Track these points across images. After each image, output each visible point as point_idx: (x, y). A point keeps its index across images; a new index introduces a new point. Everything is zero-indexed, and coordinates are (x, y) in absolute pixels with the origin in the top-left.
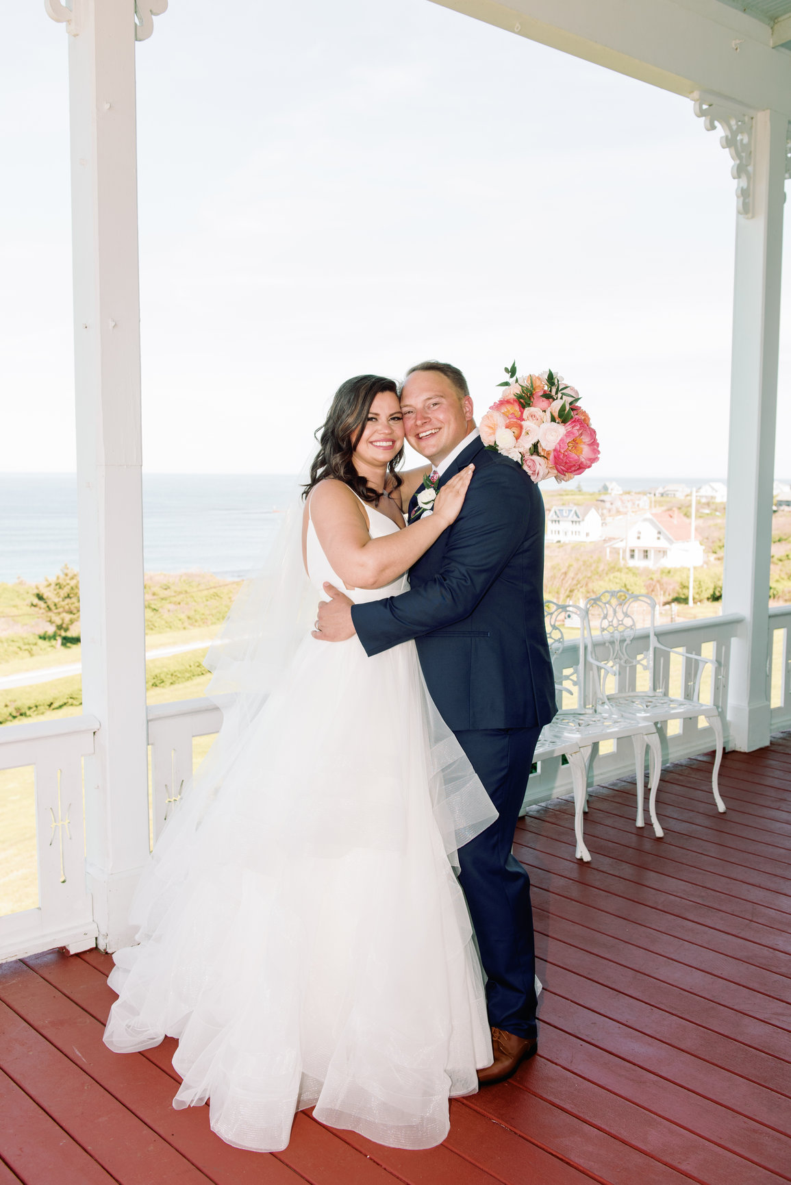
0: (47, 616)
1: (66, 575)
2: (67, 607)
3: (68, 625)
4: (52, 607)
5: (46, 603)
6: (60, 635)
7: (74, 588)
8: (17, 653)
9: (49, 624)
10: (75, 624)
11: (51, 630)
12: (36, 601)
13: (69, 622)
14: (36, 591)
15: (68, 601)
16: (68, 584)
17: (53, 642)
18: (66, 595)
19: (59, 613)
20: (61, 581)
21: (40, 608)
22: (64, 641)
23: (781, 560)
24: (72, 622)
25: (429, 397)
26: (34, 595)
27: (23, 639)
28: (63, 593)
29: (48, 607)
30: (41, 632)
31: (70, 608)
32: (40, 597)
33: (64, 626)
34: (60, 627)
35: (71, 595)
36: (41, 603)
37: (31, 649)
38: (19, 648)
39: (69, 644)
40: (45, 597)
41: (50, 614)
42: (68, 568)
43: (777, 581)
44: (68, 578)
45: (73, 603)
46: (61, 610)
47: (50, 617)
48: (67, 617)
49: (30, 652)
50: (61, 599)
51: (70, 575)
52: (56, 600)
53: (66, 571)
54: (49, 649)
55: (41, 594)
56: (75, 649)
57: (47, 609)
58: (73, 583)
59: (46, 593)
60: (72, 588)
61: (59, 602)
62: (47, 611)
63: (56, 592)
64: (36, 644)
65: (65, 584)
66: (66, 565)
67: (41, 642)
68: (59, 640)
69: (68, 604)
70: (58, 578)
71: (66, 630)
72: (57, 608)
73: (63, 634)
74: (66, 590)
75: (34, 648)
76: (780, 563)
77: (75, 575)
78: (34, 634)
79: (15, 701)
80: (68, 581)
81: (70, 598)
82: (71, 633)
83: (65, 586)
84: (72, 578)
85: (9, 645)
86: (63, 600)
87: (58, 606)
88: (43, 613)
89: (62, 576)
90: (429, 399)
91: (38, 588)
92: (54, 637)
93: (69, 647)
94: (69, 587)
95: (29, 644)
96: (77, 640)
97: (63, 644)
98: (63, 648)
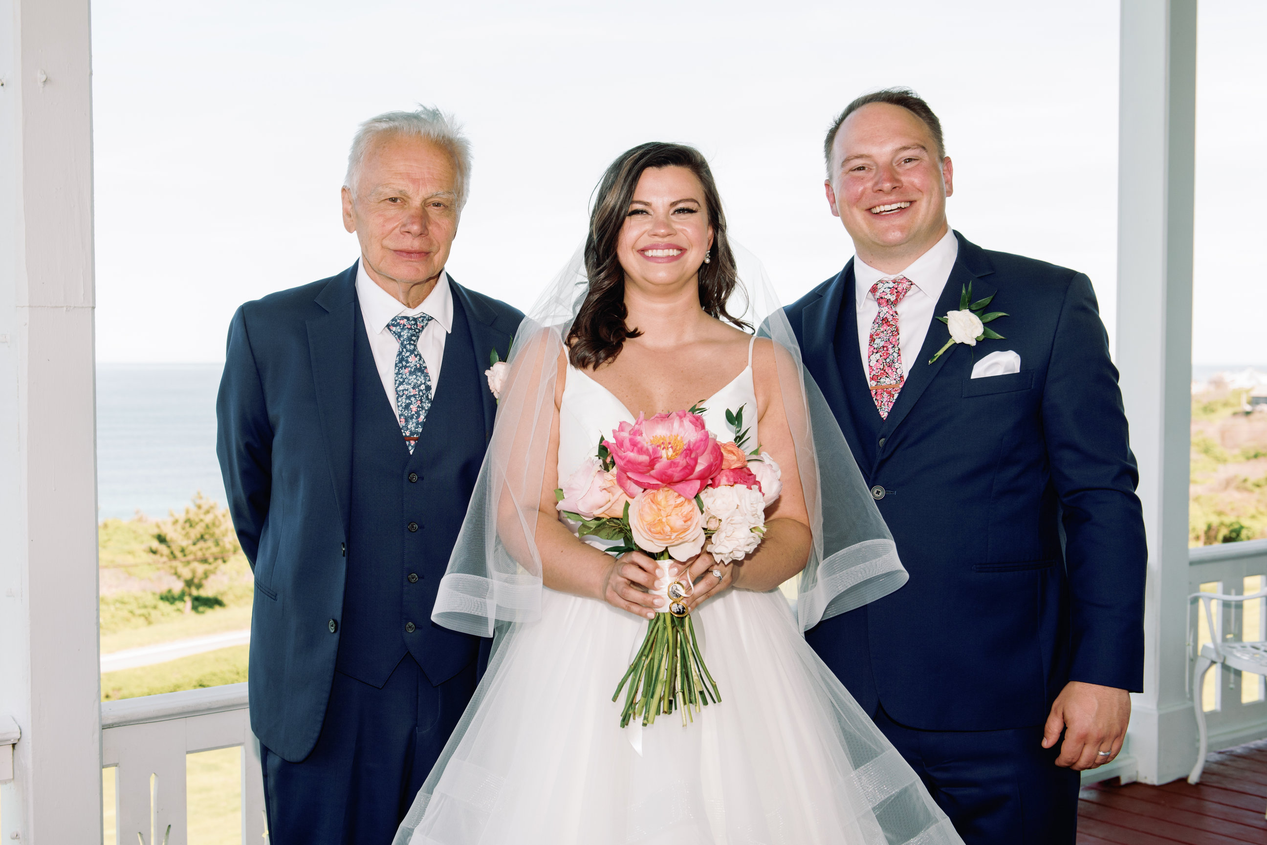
0: (171, 567)
1: (199, 507)
2: (200, 554)
3: (201, 579)
4: (179, 554)
5: (169, 547)
6: (190, 595)
7: (210, 525)
8: (128, 620)
9: (174, 578)
10: (212, 578)
11: (178, 587)
12: (155, 544)
13: (204, 576)
14: (156, 531)
15: (201, 544)
16: (201, 520)
17: (179, 605)
18: (199, 536)
19: (188, 563)
20: (192, 516)
21: (162, 555)
22: (196, 603)
23: (1258, 486)
24: (206, 575)
25: (904, 145)
26: (153, 536)
27: (136, 599)
28: (195, 533)
29: (172, 553)
30: (163, 589)
31: (204, 555)
32: (161, 539)
33: (196, 581)
34: (189, 583)
35: (206, 537)
36: (163, 548)
37: (149, 614)
38: (131, 612)
39: (201, 609)
40: (168, 538)
41: (175, 563)
42: (201, 498)
43: (1253, 517)
44: (202, 511)
45: (208, 548)
46: (191, 557)
47: (176, 568)
48: (200, 568)
49: (146, 619)
50: (190, 542)
51: (205, 507)
52: (185, 543)
53: (199, 502)
54: (175, 614)
55: (163, 534)
56: (212, 615)
57: (171, 556)
58: (208, 519)
59: (170, 533)
60: (207, 527)
61: (187, 546)
62: (170, 560)
63: (184, 532)
64: (155, 607)
65: (197, 520)
66: (199, 493)
67: (164, 606)
68: (189, 603)
69: (201, 549)
70: (187, 512)
71: (199, 586)
72: (185, 555)
73: (195, 592)
74: (199, 529)
75: (154, 613)
76: (1257, 490)
77: (212, 508)
78: (154, 594)
79: (119, 689)
80: (202, 517)
81: (205, 541)
82: (207, 592)
83: (197, 524)
84: (207, 512)
85: (117, 609)
86: (194, 544)
87: (187, 552)
88: (164, 563)
89: (193, 509)
90: (905, 148)
91: (158, 526)
92: (181, 598)
93: (203, 612)
94: (203, 525)
95: (145, 607)
96: (213, 602)
97: (195, 608)
98: (193, 614)
